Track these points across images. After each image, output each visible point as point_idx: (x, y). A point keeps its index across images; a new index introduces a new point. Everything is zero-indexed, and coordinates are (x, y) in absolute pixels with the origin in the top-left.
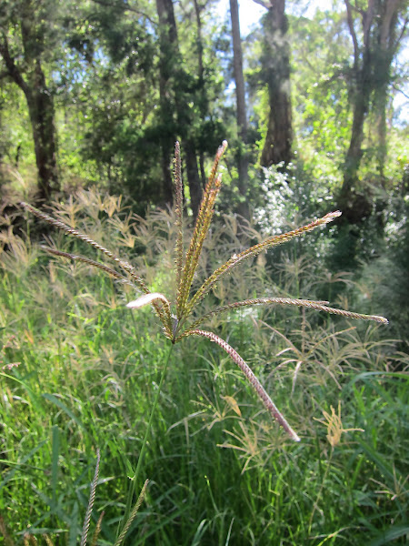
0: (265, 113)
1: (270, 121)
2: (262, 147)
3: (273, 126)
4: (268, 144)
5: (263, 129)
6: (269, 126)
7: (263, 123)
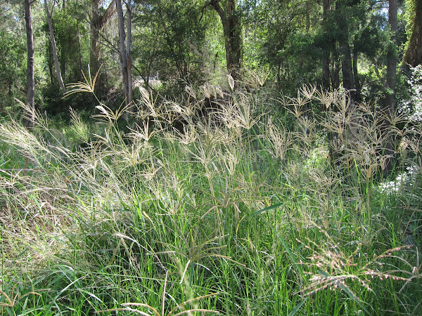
0: (411, 19)
1: (415, 26)
2: (406, 48)
3: (417, 30)
4: (412, 46)
5: (409, 32)
6: (414, 30)
7: (409, 27)
